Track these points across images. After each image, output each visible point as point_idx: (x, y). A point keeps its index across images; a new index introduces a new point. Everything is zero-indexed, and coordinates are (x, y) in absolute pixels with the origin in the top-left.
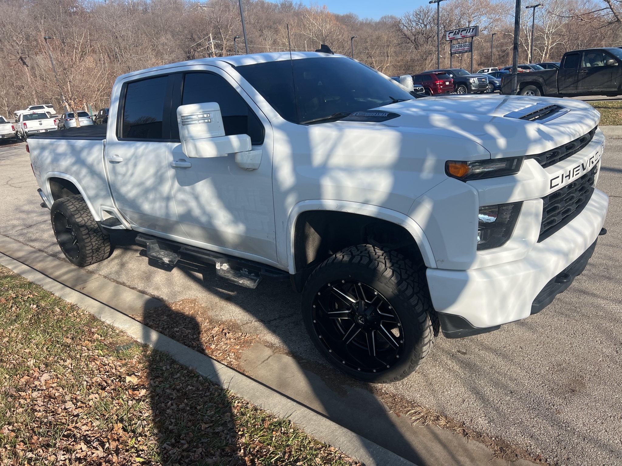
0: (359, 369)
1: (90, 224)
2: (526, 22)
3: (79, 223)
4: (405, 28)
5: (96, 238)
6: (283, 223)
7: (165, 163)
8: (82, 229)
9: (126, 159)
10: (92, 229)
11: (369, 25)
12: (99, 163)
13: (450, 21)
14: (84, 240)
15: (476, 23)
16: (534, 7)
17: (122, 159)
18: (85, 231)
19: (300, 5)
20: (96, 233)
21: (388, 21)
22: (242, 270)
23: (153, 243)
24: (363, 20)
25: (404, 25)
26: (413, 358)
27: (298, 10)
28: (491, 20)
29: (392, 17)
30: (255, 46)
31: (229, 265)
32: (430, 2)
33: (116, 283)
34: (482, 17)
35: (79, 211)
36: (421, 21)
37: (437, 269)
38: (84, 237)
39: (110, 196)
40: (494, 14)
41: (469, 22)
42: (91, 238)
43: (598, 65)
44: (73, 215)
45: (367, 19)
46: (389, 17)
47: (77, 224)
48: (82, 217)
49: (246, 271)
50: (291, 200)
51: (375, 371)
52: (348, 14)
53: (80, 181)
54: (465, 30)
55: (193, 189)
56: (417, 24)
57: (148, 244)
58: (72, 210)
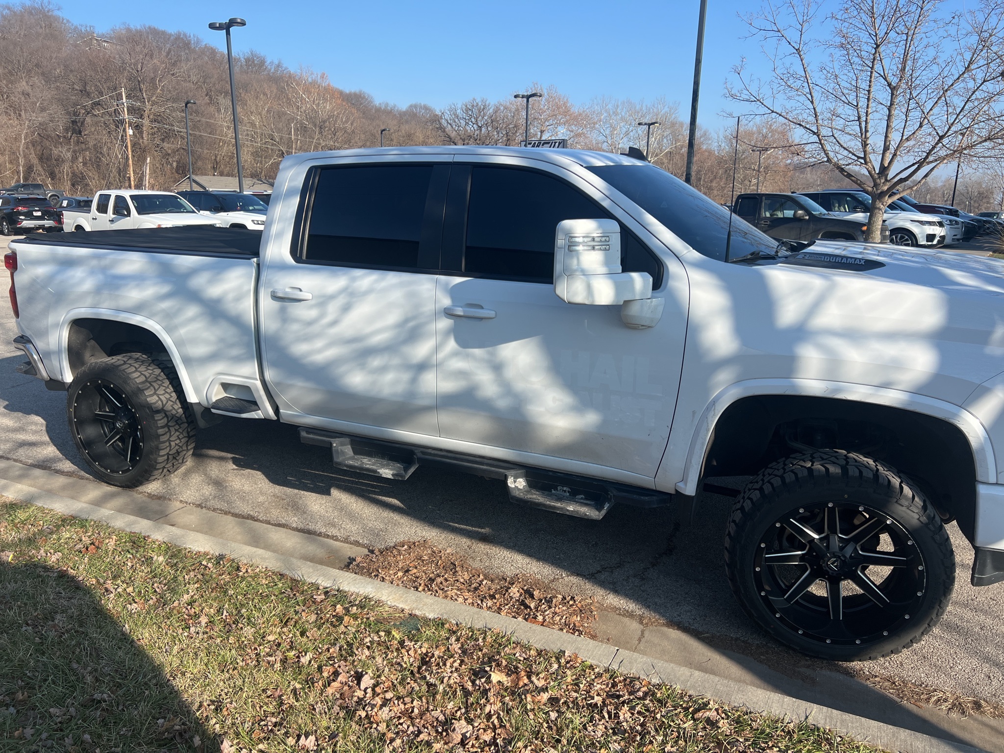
0: (828, 641)
1: (171, 408)
2: (617, 144)
3: (153, 406)
4: (449, 126)
5: (177, 433)
6: (694, 413)
7: (429, 308)
8: (158, 417)
9: (323, 296)
10: (173, 416)
11: (389, 113)
12: (239, 299)
13: (515, 126)
14: (158, 436)
15: (551, 134)
16: (649, 125)
17: (311, 295)
18: (162, 421)
19: (278, 66)
20: (179, 425)
21: (420, 112)
22: (556, 489)
23: (342, 444)
24: (380, 104)
25: (448, 123)
26: (934, 616)
27: (273, 73)
28: (572, 134)
29: (426, 108)
30: (203, 119)
31: (528, 481)
32: (516, 97)
33: (232, 516)
34: (559, 128)
35: (150, 383)
36: (473, 120)
37: (997, 484)
38: (160, 431)
39: (253, 358)
40: (576, 125)
41: (542, 132)
42: (170, 433)
43: (777, 215)
44: (141, 391)
45: (387, 104)
46: (421, 107)
47: (149, 406)
48: (158, 395)
49: (565, 491)
50: (724, 377)
51: (858, 642)
52: (357, 92)
53: (169, 330)
54: (548, 143)
55: (492, 354)
56: (467, 124)
57: (334, 445)
58: (138, 381)
